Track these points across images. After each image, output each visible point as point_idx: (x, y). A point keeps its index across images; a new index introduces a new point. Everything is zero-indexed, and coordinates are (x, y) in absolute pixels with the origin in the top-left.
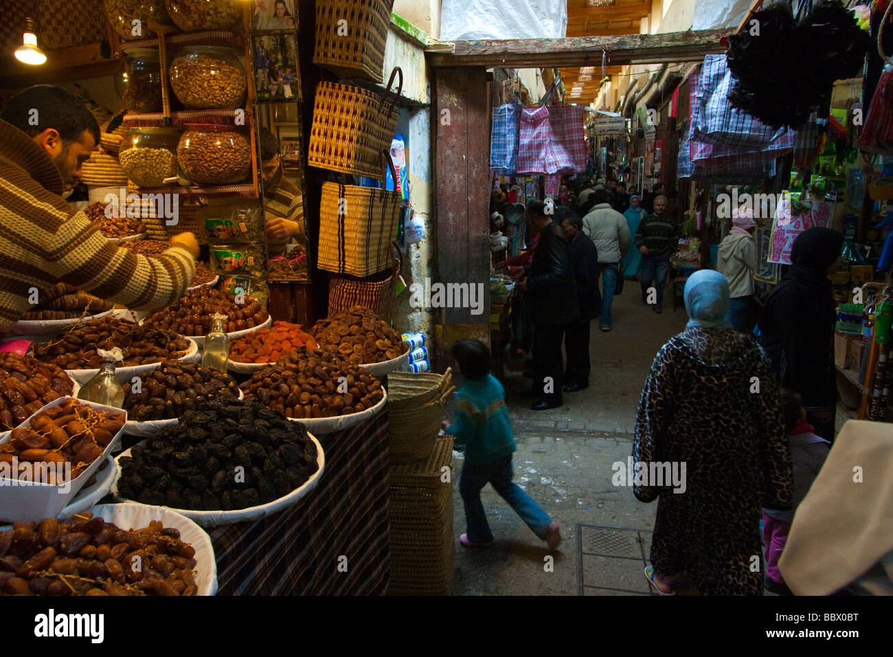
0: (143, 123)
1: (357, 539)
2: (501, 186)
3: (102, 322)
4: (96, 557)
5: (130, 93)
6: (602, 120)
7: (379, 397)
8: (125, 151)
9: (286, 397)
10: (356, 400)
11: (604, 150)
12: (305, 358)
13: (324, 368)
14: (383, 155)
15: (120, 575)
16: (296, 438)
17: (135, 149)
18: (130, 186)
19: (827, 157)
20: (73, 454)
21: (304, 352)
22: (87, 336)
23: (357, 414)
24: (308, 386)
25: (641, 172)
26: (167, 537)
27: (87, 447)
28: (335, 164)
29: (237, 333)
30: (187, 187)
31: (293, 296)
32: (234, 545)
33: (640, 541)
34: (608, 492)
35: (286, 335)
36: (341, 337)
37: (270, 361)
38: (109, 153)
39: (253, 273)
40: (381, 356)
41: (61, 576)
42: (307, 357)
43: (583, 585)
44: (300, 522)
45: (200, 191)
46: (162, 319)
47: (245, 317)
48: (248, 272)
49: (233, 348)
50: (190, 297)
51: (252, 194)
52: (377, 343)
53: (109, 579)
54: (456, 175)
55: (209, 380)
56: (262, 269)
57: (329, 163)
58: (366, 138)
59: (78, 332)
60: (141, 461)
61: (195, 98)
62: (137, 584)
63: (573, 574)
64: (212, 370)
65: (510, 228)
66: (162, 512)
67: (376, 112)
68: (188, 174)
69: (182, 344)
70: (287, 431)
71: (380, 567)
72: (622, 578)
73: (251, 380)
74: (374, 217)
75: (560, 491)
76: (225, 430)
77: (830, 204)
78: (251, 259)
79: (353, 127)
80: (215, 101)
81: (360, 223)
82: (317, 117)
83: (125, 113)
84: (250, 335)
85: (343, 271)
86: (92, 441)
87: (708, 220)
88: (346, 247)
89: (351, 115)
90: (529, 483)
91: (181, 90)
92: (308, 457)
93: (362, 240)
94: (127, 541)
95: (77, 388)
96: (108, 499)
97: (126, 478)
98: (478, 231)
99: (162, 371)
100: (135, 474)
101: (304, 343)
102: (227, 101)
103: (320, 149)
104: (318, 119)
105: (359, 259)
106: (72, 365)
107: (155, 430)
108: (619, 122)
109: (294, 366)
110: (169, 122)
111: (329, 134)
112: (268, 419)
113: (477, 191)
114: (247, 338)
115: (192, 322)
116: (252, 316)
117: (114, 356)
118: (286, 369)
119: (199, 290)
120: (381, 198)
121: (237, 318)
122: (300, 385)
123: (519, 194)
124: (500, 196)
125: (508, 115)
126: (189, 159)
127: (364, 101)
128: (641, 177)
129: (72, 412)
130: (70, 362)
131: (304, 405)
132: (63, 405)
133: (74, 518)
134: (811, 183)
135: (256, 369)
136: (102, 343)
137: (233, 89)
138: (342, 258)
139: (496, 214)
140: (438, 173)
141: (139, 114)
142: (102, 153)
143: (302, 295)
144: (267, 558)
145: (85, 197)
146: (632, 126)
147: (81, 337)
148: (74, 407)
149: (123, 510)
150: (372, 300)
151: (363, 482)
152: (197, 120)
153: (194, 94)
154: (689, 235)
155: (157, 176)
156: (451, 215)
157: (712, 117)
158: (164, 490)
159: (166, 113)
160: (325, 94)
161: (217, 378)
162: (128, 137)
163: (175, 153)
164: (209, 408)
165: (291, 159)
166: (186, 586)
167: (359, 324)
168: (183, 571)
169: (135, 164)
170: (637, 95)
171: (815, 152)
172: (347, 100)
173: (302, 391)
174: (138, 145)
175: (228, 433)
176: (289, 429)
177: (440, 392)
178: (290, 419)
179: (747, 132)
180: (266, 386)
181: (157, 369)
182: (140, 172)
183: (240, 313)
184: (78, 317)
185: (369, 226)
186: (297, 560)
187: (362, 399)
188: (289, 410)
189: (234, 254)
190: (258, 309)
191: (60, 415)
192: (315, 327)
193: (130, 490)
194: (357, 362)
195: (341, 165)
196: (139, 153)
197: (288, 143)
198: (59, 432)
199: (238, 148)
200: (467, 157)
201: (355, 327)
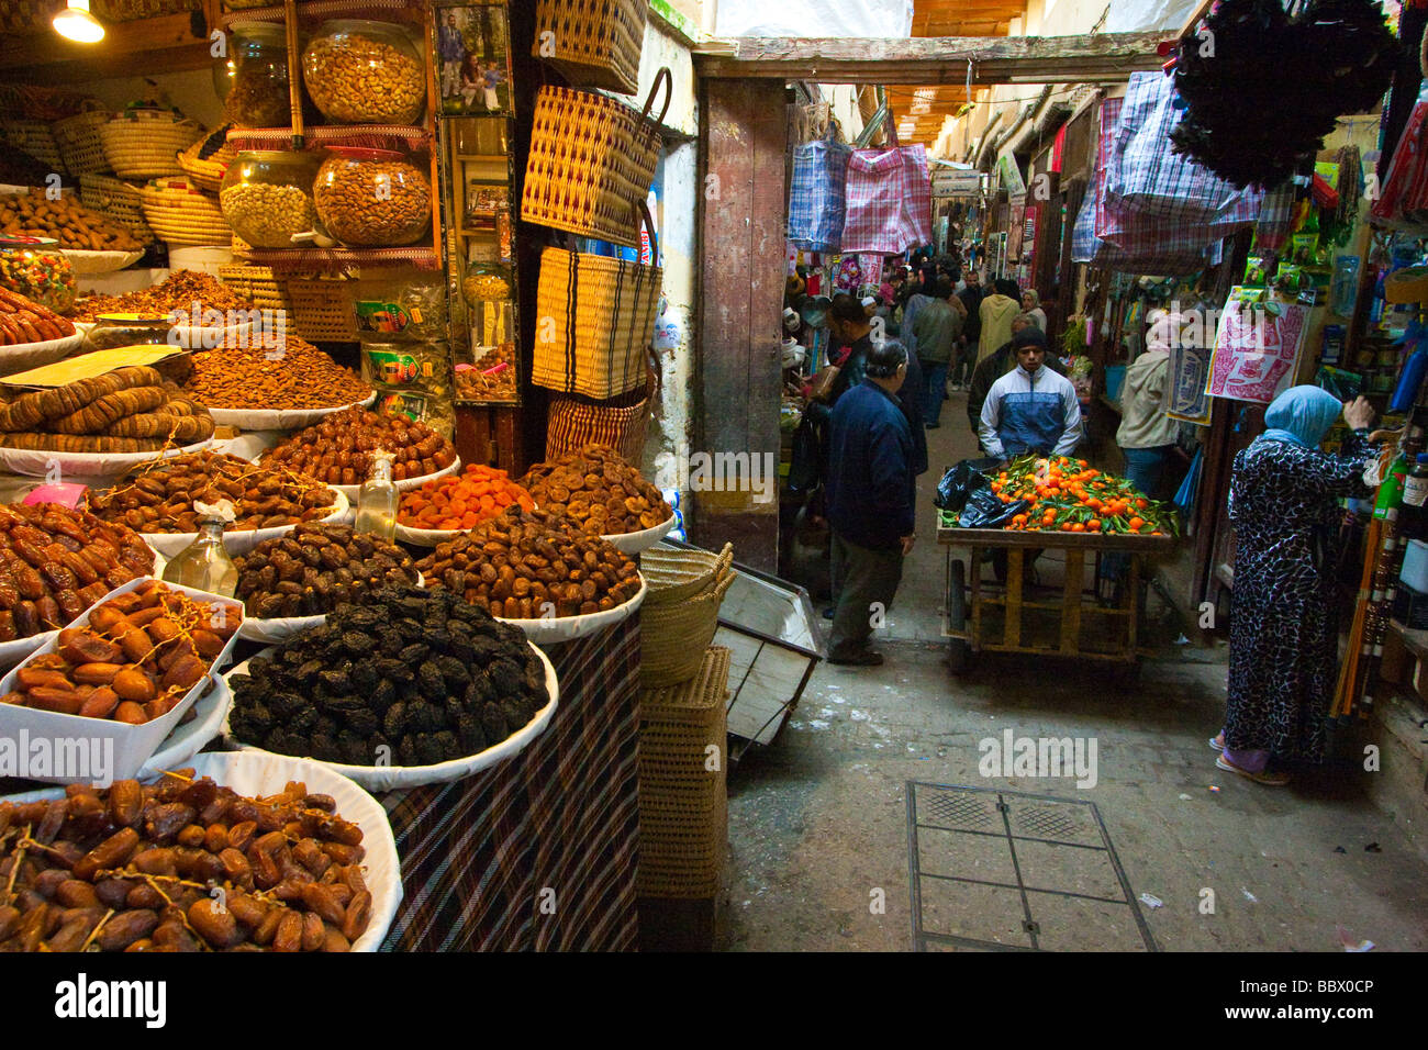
0: (260, 144)
1: (595, 805)
2: (798, 268)
3: (197, 458)
4: (204, 845)
5: (238, 95)
6: (945, 174)
7: (635, 588)
8: (229, 189)
9: (491, 584)
10: (601, 591)
11: (945, 221)
12: (519, 523)
13: (551, 540)
14: (638, 209)
15: (246, 876)
16: (512, 652)
17: (245, 184)
18: (235, 246)
19: (1306, 237)
20: (161, 671)
21: (518, 515)
22: (173, 480)
23: (603, 613)
24: (526, 569)
25: (1002, 255)
26: (318, 811)
27: (184, 660)
28: (565, 219)
29: (409, 481)
30: (329, 249)
31: (493, 426)
32: (419, 820)
33: (1002, 809)
34: (953, 734)
35: (486, 486)
36: (572, 491)
37: (462, 527)
38: (203, 191)
39: (431, 388)
40: (632, 523)
41: (149, 878)
42: (521, 522)
43: (919, 874)
44: (515, 780)
45: (350, 256)
46: (290, 457)
47: (420, 457)
48: (424, 387)
49: (402, 505)
50: (333, 424)
51: (432, 263)
52: (627, 502)
53: (228, 883)
54: (734, 248)
55: (370, 556)
56: (445, 382)
57: (555, 217)
58: (615, 179)
59: (158, 473)
60: (266, 683)
61: (344, 105)
62: (275, 892)
63: (903, 856)
64: (375, 539)
65: (808, 334)
66: (305, 767)
67: (629, 137)
68: (331, 228)
69: (324, 496)
70: (497, 639)
71: (626, 846)
72: (977, 863)
73: (433, 556)
74: (623, 305)
75: (882, 731)
76: (403, 637)
77: (1303, 308)
78: (428, 366)
79: (594, 160)
80: (376, 111)
81: (601, 314)
82: (537, 144)
83: (228, 128)
84: (429, 485)
85: (573, 388)
86: (191, 652)
87: (1105, 330)
88: (577, 352)
89: (591, 140)
90: (835, 717)
91: (321, 91)
92: (533, 682)
93: (604, 340)
94: (253, 819)
95: (160, 564)
96: (217, 744)
97: (243, 711)
98: (764, 336)
99: (296, 540)
100: (257, 703)
101: (514, 500)
102: (395, 112)
103: (542, 195)
104: (540, 146)
105: (598, 370)
106: (151, 526)
107: (287, 634)
108: (971, 177)
109: (503, 535)
110: (302, 144)
111: (556, 171)
112: (468, 620)
113: (766, 274)
114: (425, 490)
115: (337, 462)
116: (432, 456)
117: (221, 513)
118: (490, 539)
119: (347, 412)
120: (633, 276)
121: (409, 459)
122: (513, 566)
123: (822, 283)
124: (795, 284)
125: (816, 158)
126: (334, 204)
127: (613, 120)
128: (1001, 262)
129: (157, 603)
130: (147, 520)
131: (519, 598)
132: (140, 591)
133: (165, 779)
134: (1279, 275)
135: (440, 539)
136: (198, 492)
137: (405, 92)
138: (571, 369)
139: (789, 311)
140: (707, 244)
141: (253, 129)
142: (191, 192)
143: (508, 425)
144: (466, 838)
145: (164, 262)
146: (989, 185)
147: (164, 482)
148: (159, 594)
149: (240, 762)
150: (616, 436)
151: (605, 718)
152: (346, 141)
153: (341, 97)
154: (1072, 353)
155: (282, 230)
156: (724, 310)
157: (1132, 170)
158: (308, 731)
159: (297, 128)
160: (551, 106)
161: (382, 552)
162: (233, 166)
163: (310, 193)
164: (376, 601)
165: (485, 213)
166: (353, 893)
167: (600, 472)
168: (348, 868)
169: (247, 210)
170: (1001, 138)
171: (1288, 228)
172: (586, 117)
173: (517, 577)
174: (252, 180)
175: (407, 642)
176: (502, 637)
177: (714, 579)
178: (499, 620)
179: (1184, 195)
180: (458, 566)
181: (287, 535)
182: (253, 224)
183: (413, 452)
184: (157, 449)
185: (615, 320)
186: (510, 840)
187: (610, 590)
188: (496, 605)
189: (401, 358)
190: (440, 445)
191: (136, 607)
192: (530, 475)
193: (249, 729)
194: (596, 530)
195: (574, 221)
196: (253, 192)
197: (479, 188)
198: (137, 636)
199: (411, 188)
200: (752, 220)
201: (593, 478)
